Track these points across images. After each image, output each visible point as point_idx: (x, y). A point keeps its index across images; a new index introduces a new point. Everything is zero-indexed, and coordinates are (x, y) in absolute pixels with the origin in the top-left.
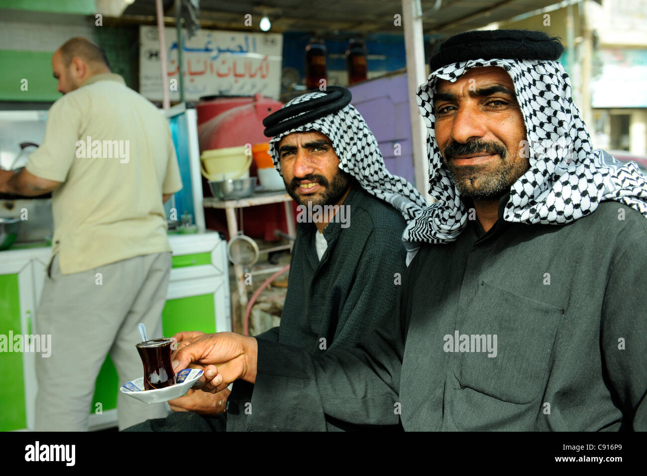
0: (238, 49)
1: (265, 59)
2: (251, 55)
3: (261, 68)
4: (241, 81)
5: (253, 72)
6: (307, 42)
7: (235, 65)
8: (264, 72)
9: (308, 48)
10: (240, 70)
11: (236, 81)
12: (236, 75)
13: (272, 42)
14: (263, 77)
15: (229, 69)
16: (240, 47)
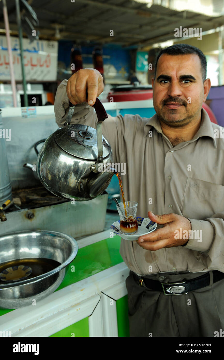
0: (33, 50)
1: (48, 56)
2: (41, 53)
3: (46, 61)
4: (35, 69)
5: (42, 63)
6: (72, 47)
7: (31, 59)
8: (48, 64)
9: (73, 50)
10: (35, 62)
11: (32, 69)
12: (33, 65)
13: (52, 46)
14: (47, 66)
15: (28, 62)
16: (35, 49)
